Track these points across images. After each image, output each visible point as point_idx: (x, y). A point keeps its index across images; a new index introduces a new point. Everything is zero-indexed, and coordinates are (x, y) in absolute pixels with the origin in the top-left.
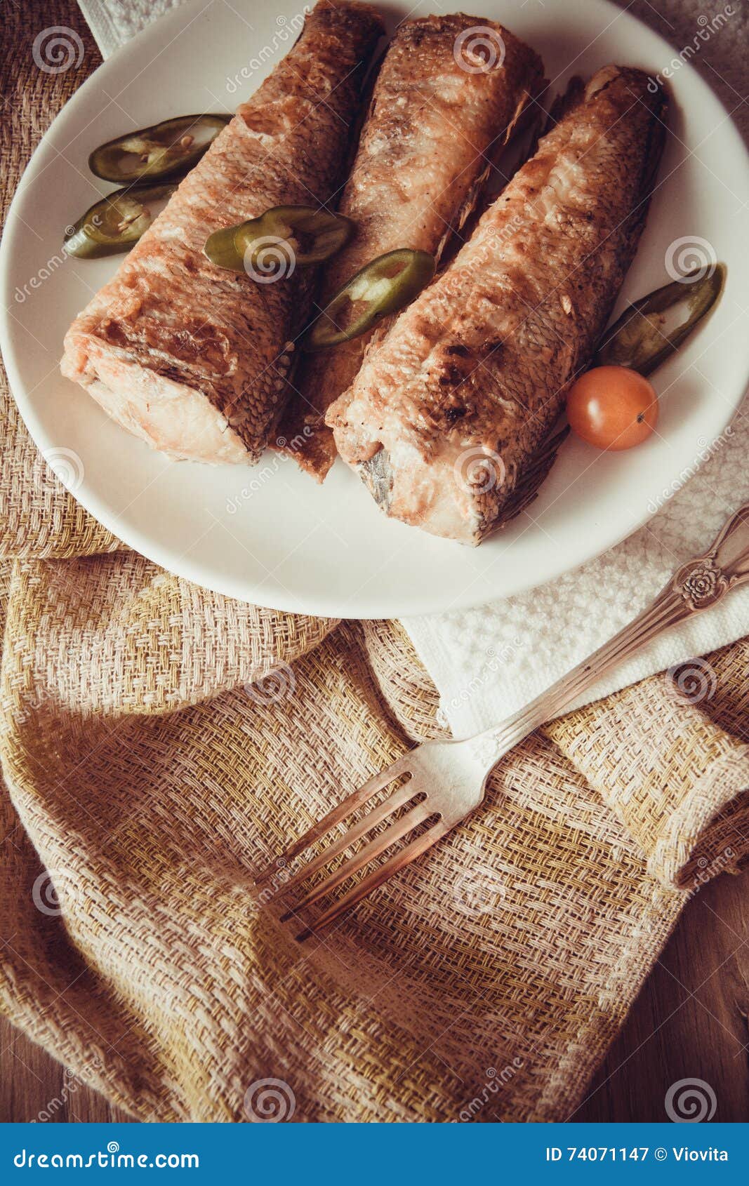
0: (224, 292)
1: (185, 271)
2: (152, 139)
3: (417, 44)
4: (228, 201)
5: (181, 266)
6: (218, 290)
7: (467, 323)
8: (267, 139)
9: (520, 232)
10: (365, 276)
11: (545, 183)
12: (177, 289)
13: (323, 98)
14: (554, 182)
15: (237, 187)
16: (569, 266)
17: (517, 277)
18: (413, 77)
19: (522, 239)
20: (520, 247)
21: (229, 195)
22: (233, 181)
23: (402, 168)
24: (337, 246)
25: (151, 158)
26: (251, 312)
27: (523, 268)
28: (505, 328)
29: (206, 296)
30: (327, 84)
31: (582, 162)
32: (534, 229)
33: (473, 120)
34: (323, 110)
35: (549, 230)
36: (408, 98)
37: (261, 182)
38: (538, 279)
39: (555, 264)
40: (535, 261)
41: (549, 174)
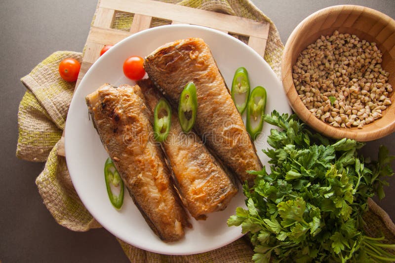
0: (182, 82)
1: (196, 77)
3: (221, 188)
4: (212, 104)
5: (198, 77)
6: (184, 81)
7: (126, 129)
9: (144, 165)
11: (156, 185)
12: (192, 72)
14: (154, 188)
15: (215, 110)
16: (126, 169)
17: (131, 153)
18: (211, 178)
19: (141, 164)
20: (140, 161)
21: (213, 106)
22: (218, 111)
23: (188, 154)
25: (255, 105)
26: (173, 86)
27: (133, 157)
28: (119, 138)
29: (184, 77)
30: (234, 159)
31: (155, 199)
32: (143, 169)
33: (186, 182)
34: (226, 151)
35: (140, 173)
36: (207, 172)
37: (212, 117)
38: (128, 158)
39: (130, 166)
40: (133, 162)
41: (158, 188)
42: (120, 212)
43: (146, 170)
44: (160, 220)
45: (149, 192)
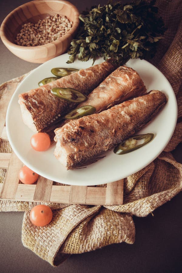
0: (51, 99)
2: (66, 70)
4: (65, 84)
5: (47, 91)
6: (50, 98)
7: (90, 124)
8: (81, 77)
9: (115, 112)
10: (81, 108)
11: (127, 106)
12: (43, 95)
13: (98, 74)
14: (129, 106)
16: (120, 124)
17: (107, 121)
18: (115, 76)
20: (112, 115)
21: (66, 83)
22: (69, 81)
24: (81, 101)
26: (54, 105)
27: (110, 120)
28: (97, 129)
29: (47, 98)
30: (100, 72)
31: (138, 105)
32: (118, 113)
33: (120, 88)
34: (96, 76)
35: (121, 115)
36: (111, 79)
37: (74, 83)
38: (111, 123)
39: (117, 122)
40: (113, 119)
41: (130, 105)
42: (156, 134)
43: (118, 112)
44: (151, 101)
45: (133, 109)
